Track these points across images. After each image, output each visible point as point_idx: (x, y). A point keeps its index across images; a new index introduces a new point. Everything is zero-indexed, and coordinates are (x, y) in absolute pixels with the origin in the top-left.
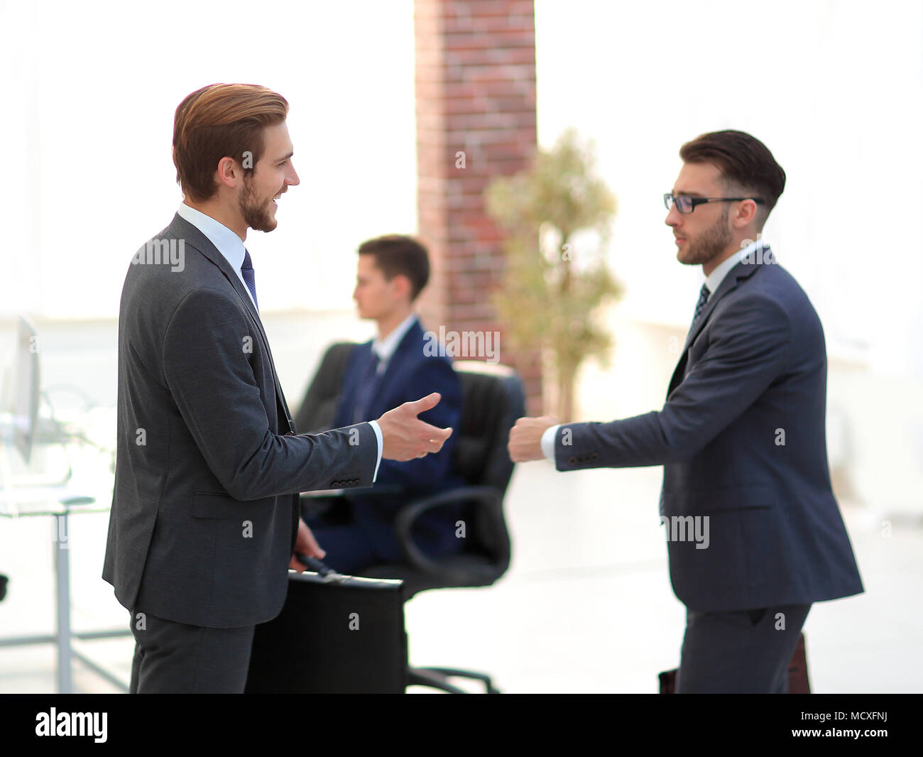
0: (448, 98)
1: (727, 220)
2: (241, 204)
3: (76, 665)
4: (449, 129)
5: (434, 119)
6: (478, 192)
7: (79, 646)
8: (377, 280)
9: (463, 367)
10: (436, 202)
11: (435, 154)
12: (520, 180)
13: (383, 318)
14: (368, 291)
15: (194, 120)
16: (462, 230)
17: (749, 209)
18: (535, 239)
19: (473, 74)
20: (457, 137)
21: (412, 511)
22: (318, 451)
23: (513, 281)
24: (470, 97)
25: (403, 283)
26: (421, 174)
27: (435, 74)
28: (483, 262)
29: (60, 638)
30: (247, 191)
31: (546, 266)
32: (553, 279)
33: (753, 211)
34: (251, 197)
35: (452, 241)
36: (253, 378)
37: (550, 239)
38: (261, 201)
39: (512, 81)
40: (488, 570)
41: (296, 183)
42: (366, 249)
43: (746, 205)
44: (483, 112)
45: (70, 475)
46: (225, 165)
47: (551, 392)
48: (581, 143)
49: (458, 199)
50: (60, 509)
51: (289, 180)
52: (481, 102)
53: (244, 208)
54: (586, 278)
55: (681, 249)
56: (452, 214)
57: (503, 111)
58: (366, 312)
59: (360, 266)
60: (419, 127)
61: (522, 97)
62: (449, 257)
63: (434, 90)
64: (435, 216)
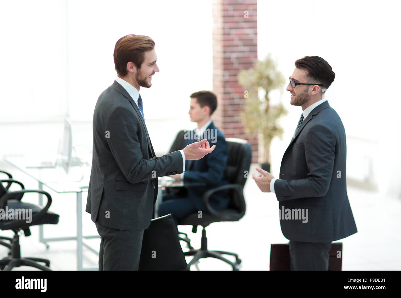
0: (224, 40)
1: (308, 91)
2: (136, 79)
3: (84, 248)
4: (225, 52)
5: (219, 48)
6: (235, 75)
7: (85, 241)
8: (198, 107)
9: (229, 140)
10: (220, 78)
11: (220, 61)
12: (251, 71)
13: (199, 121)
14: (194, 111)
15: (120, 48)
16: (229, 89)
17: (317, 88)
18: (256, 92)
19: (234, 32)
20: (228, 55)
21: (210, 193)
22: (159, 163)
23: (248, 108)
24: (233, 40)
25: (207, 109)
26: (214, 68)
27: (220, 31)
28: (237, 101)
29: (78, 238)
30: (138, 74)
31: (261, 103)
32: (262, 108)
33: (318, 89)
34: (140, 76)
35: (225, 93)
36: (138, 140)
37: (261, 93)
38: (144, 78)
39: (248, 34)
40: (237, 215)
41: (158, 71)
42: (194, 96)
43: (316, 87)
44: (237, 46)
45: (83, 178)
46: (130, 64)
47: (261, 149)
48: (273, 58)
49: (227, 78)
50: (79, 190)
51: (155, 70)
52: (237, 42)
53: (137, 80)
54: (275, 108)
55: (292, 99)
56: (225, 83)
57: (244, 45)
58: (194, 120)
59: (191, 102)
60: (213, 51)
61: (252, 40)
62: (224, 99)
63: (220, 37)
64: (219, 84)
